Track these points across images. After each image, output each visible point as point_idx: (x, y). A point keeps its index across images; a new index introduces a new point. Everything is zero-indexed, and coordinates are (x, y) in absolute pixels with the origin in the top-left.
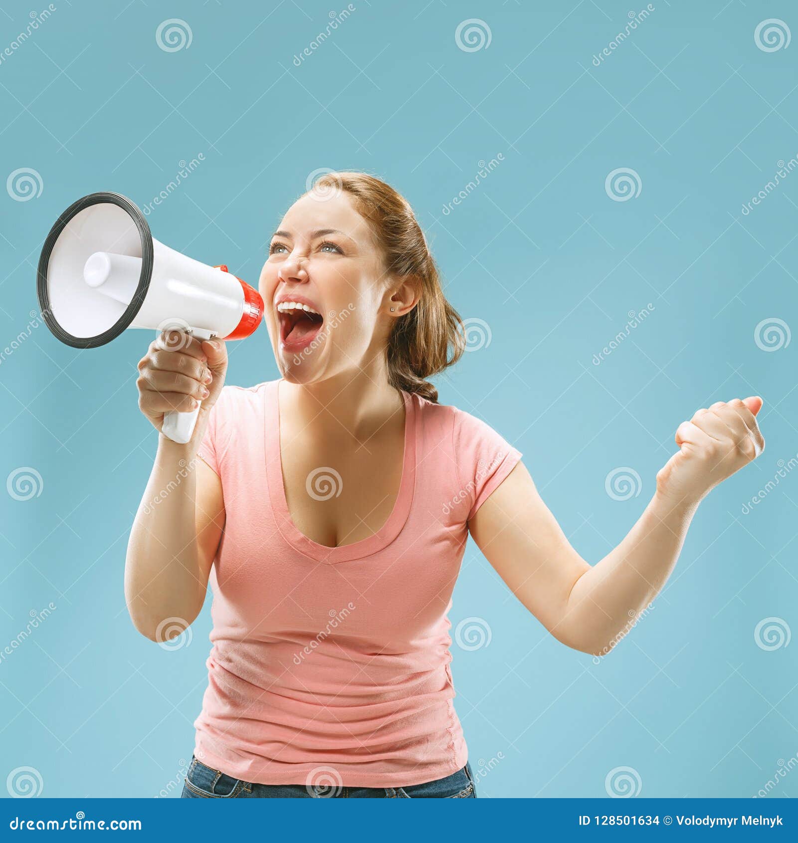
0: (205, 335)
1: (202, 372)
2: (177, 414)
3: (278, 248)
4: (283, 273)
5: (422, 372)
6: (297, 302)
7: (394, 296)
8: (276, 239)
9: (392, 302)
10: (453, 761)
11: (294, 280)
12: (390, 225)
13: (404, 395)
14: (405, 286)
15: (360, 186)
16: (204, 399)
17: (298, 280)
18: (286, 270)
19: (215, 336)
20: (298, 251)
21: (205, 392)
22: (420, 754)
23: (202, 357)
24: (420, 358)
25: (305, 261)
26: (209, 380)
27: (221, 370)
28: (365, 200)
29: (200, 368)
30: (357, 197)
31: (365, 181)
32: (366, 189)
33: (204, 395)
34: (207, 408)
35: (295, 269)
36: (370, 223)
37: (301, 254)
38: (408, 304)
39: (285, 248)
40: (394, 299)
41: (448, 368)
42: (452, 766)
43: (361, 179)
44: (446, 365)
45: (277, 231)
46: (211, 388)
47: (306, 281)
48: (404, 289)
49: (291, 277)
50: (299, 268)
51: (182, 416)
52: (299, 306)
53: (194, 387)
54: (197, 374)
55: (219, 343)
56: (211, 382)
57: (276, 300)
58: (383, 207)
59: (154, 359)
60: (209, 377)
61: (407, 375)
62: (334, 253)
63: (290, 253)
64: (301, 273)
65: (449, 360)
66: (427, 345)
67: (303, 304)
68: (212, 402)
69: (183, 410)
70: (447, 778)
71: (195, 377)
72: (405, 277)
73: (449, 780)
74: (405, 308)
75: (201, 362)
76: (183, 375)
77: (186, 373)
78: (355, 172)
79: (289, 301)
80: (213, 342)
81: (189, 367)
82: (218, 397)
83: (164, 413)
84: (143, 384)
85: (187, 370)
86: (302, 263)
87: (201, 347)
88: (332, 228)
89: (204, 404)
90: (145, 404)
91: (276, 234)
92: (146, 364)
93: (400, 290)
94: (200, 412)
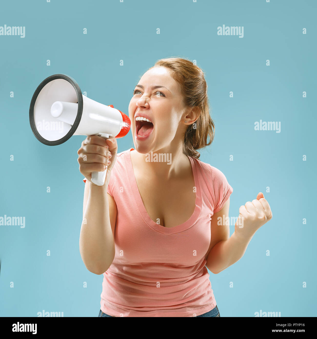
0: (107, 136)
1: (107, 153)
2: (97, 173)
3: (137, 92)
4: (138, 104)
5: (197, 148)
6: (144, 117)
7: (187, 116)
8: (137, 88)
9: (186, 118)
10: (213, 304)
11: (143, 107)
12: (187, 84)
13: (190, 158)
14: (192, 111)
15: (176, 66)
16: (108, 165)
17: (145, 107)
18: (140, 103)
19: (111, 136)
20: (146, 94)
21: (109, 162)
22: (201, 302)
23: (107, 146)
24: (197, 143)
25: (148, 99)
26: (110, 156)
27: (115, 151)
28: (177, 73)
29: (106, 151)
30: (173, 71)
31: (178, 62)
32: (178, 67)
33: (109, 163)
34: (110, 169)
35: (143, 102)
36: (179, 83)
37: (147, 96)
38: (193, 120)
39: (140, 92)
40: (187, 117)
41: (207, 146)
42: (212, 306)
43: (177, 62)
44: (206, 145)
45: (138, 85)
46: (111, 160)
47: (148, 108)
48: (192, 113)
49: (141, 106)
50: (145, 102)
51: (100, 173)
52: (145, 119)
53: (104, 160)
54: (105, 154)
55: (114, 139)
56: (111, 157)
57: (135, 116)
58: (185, 76)
59: (85, 148)
60: (110, 155)
61: (192, 150)
62: (162, 96)
63: (143, 94)
64: (146, 105)
65: (208, 143)
66: (200, 137)
67: (147, 118)
68: (112, 166)
69: (100, 171)
70: (211, 311)
71: (104, 155)
72: (193, 108)
73: (212, 312)
74: (192, 121)
75: (106, 148)
76: (99, 155)
77: (100, 154)
78: (175, 57)
79: (141, 116)
80: (111, 139)
81: (101, 151)
82: (115, 163)
83: (91, 173)
84: (81, 160)
85: (100, 153)
86: (147, 100)
87: (105, 141)
88: (161, 85)
89: (109, 167)
90: (82, 169)
91: (137, 86)
92: (81, 151)
93: (190, 113)
94: (107, 171)
